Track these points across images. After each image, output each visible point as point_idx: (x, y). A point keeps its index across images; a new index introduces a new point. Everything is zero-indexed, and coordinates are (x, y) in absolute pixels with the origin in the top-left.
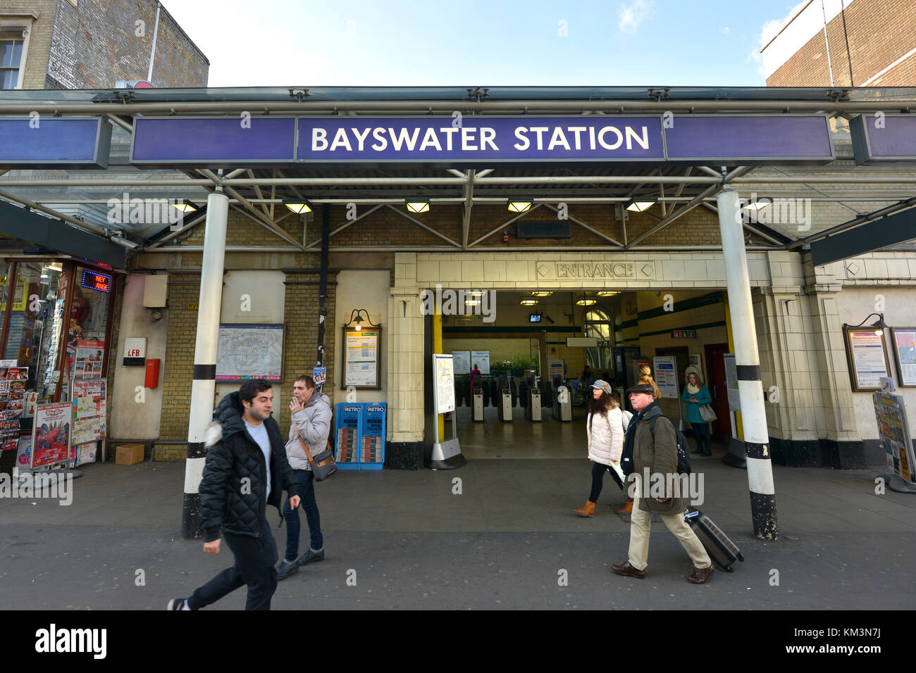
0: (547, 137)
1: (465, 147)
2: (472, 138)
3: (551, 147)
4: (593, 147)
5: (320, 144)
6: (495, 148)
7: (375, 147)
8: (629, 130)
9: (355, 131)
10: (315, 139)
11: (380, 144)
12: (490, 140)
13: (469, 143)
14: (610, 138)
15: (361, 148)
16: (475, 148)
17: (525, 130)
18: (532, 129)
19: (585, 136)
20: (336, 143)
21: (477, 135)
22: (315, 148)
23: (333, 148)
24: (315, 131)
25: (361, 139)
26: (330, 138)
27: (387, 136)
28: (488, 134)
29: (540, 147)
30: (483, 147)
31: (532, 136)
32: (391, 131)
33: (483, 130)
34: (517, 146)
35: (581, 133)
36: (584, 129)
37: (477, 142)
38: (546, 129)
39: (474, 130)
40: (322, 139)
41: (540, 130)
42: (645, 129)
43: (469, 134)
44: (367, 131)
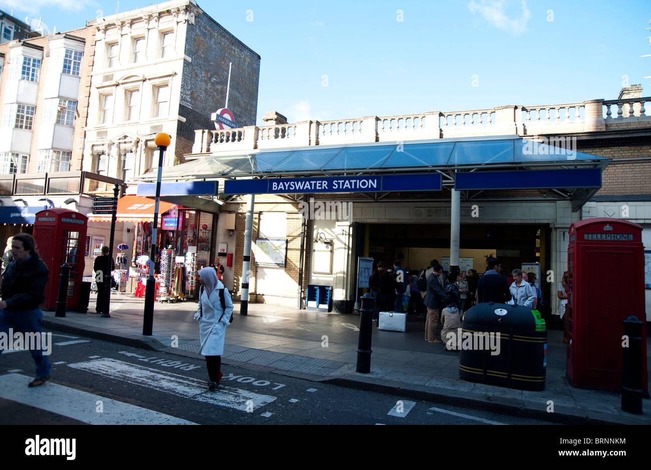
0: (343, 184)
1: (318, 188)
2: (320, 185)
3: (344, 188)
4: (358, 187)
5: (275, 188)
6: (327, 188)
7: (291, 188)
8: (370, 181)
9: (285, 183)
10: (274, 186)
11: (292, 187)
12: (325, 185)
13: (319, 187)
14: (364, 184)
15: (287, 189)
16: (321, 188)
17: (337, 182)
18: (339, 181)
19: (356, 183)
20: (280, 187)
21: (321, 183)
22: (274, 189)
23: (279, 189)
24: (274, 183)
25: (287, 186)
26: (278, 186)
27: (294, 184)
28: (325, 183)
29: (341, 188)
30: (323, 188)
31: (338, 184)
32: (296, 183)
33: (323, 182)
34: (334, 187)
35: (355, 182)
36: (355, 181)
37: (321, 186)
38: (343, 181)
39: (321, 182)
40: (276, 186)
41: (341, 182)
42: (376, 180)
43: (319, 183)
44: (289, 183)
